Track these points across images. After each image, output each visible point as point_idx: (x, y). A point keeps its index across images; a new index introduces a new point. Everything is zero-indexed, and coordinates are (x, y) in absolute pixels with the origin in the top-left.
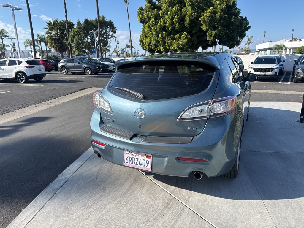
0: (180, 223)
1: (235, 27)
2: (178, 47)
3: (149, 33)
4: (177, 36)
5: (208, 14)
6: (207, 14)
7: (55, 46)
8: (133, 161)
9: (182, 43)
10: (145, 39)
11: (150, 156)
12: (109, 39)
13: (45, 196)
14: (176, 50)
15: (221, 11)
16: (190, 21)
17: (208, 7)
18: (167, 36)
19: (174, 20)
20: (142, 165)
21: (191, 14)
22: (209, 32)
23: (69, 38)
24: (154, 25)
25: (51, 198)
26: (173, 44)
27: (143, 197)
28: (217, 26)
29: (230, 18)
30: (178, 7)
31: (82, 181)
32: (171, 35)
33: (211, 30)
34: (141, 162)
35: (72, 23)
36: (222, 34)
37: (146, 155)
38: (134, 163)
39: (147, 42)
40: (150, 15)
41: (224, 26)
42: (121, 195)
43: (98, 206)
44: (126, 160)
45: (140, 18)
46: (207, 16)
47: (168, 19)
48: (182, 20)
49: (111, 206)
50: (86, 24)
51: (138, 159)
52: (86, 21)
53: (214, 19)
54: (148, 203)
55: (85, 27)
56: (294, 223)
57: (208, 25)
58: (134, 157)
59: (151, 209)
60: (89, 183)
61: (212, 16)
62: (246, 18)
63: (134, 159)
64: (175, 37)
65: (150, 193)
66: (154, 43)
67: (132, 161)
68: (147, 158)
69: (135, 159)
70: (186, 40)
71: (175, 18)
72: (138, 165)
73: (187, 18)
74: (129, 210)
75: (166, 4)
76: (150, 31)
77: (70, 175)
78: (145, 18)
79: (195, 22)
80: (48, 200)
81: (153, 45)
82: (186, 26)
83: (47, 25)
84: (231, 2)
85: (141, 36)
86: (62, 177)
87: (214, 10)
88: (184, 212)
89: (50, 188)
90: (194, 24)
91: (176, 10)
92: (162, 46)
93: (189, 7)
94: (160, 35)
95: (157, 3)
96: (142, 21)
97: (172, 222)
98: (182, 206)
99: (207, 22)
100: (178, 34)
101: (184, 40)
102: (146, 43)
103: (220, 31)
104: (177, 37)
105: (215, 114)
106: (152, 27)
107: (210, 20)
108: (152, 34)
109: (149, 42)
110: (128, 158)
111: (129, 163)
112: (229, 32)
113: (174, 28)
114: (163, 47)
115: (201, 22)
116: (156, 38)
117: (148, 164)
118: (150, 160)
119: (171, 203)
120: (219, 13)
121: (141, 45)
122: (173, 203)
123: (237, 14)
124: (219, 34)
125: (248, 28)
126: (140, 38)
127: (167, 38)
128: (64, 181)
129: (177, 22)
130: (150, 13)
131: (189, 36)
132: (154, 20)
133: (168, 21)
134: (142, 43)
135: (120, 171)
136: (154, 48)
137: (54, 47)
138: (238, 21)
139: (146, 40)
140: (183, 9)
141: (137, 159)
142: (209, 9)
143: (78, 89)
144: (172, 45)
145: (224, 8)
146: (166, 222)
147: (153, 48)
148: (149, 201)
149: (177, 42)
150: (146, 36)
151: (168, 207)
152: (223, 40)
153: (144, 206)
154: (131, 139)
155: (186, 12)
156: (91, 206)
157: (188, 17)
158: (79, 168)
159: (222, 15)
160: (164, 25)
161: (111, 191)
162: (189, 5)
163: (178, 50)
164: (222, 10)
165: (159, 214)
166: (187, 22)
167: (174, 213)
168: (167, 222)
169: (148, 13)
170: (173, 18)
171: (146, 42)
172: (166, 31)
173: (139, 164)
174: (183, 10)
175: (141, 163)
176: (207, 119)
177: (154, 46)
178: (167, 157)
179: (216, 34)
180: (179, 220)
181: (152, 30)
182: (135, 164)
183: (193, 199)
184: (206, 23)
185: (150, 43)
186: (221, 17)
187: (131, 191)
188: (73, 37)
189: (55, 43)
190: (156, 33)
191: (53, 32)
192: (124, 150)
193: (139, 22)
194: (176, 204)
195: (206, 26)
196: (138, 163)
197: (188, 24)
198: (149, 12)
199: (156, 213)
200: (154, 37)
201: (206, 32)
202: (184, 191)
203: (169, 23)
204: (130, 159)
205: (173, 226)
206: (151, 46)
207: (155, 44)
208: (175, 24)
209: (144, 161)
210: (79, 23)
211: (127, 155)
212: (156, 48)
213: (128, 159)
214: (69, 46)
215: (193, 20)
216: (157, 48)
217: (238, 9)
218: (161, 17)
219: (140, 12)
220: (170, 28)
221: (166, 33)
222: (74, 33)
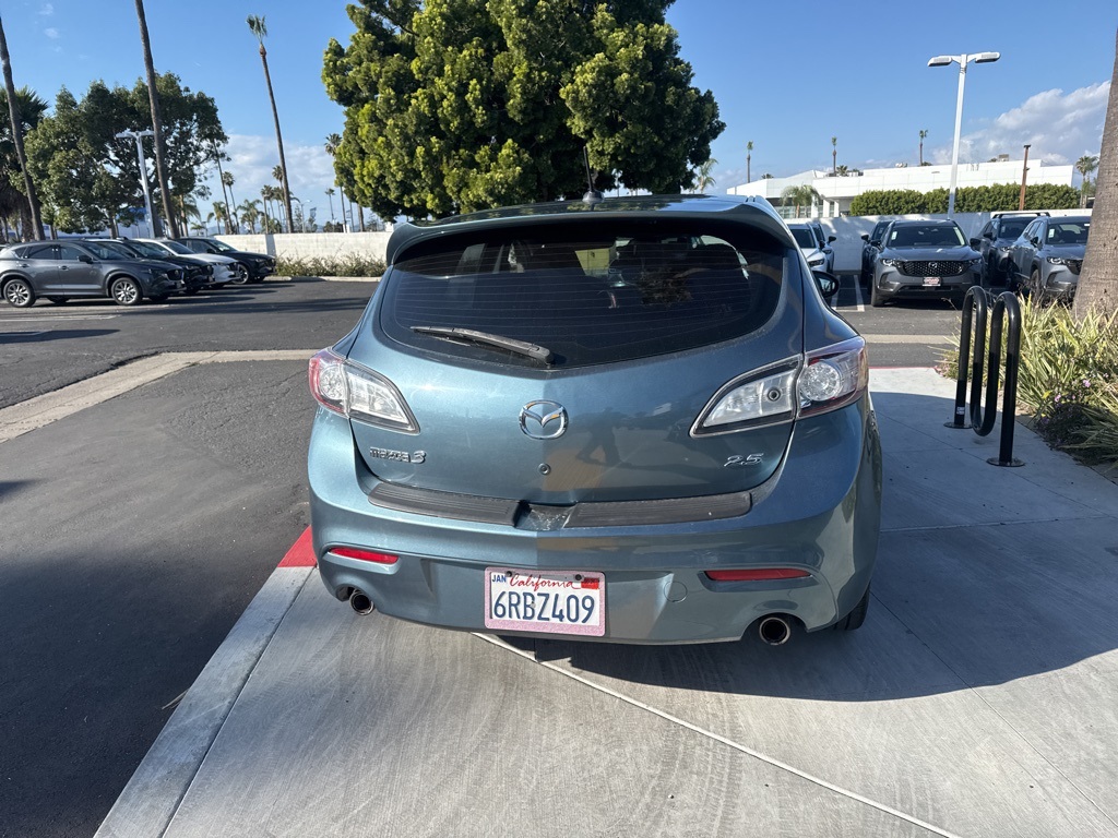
0: (747, 814)
1: (680, 123)
2: (491, 193)
3: (375, 140)
4: (482, 153)
5: (589, 77)
6: (585, 75)
8: (526, 606)
9: (506, 178)
10: (358, 163)
11: (597, 581)
12: (197, 163)
13: (146, 805)
14: (485, 202)
15: (631, 68)
16: (526, 101)
17: (585, 54)
18: (447, 151)
19: (469, 97)
20: (566, 619)
21: (528, 76)
22: (595, 142)
23: (25, 160)
24: (393, 112)
25: (176, 808)
26: (470, 181)
27: (567, 741)
28: (620, 118)
29: (662, 94)
30: (476, 47)
31: (288, 718)
32: (461, 151)
33: (603, 135)
34: (562, 605)
35: (32, 101)
36: (640, 146)
37: (578, 578)
38: (529, 614)
39: (368, 172)
40: (376, 74)
41: (642, 120)
42: (477, 750)
43: (400, 808)
44: (497, 604)
45: (336, 85)
46: (585, 85)
47: (445, 92)
48: (495, 96)
49: (454, 795)
50: (97, 103)
51: (547, 596)
52: (99, 93)
53: (611, 95)
54: (595, 760)
55: (94, 114)
56: (1100, 747)
57: (591, 116)
58: (530, 589)
59: (616, 782)
60: (319, 722)
61: (603, 83)
62: (709, 92)
63: (529, 599)
64: (477, 158)
65: (588, 723)
66: (400, 176)
67: (521, 607)
68: (583, 587)
69: (533, 598)
70: (518, 168)
71: (470, 87)
72: (548, 619)
73: (516, 88)
74: (533, 801)
75: (432, 35)
76: (381, 134)
77: (226, 702)
78: (356, 86)
79: (545, 106)
80: (163, 817)
81: (392, 186)
82: (512, 119)
84: (659, 39)
86: (194, 717)
87: (607, 62)
88: (741, 772)
89: (156, 770)
90: (542, 112)
91: (471, 60)
92: (427, 188)
93: (518, 48)
94: (420, 150)
95: (398, 31)
96: (346, 96)
97: (715, 815)
98: (724, 750)
99: (586, 104)
100: (487, 147)
101: (509, 167)
102: (366, 179)
103: (632, 139)
104: (481, 157)
105: (816, 404)
106: (387, 119)
107: (596, 99)
108: (388, 145)
109: (377, 174)
110: (506, 597)
111: (510, 616)
112: (660, 142)
113: (468, 125)
114: (432, 192)
115: (567, 104)
116: (406, 158)
117: (590, 610)
118: (597, 594)
119: (681, 748)
120: (625, 76)
121: (341, 185)
122: (685, 744)
123: (681, 81)
124: (629, 148)
125: (717, 130)
126: (337, 160)
127: (447, 162)
128: (208, 733)
129: (477, 102)
130: (375, 67)
131: (524, 153)
132: (393, 93)
133: (445, 97)
134: (346, 176)
135: (434, 661)
136: (399, 198)
138: (687, 104)
139: (363, 166)
140: (498, 56)
141: (544, 598)
142: (588, 60)
143: (105, 363)
144: (467, 185)
145: (640, 57)
146: (695, 817)
147: (392, 196)
148: (597, 754)
149: (488, 176)
150: (362, 151)
151: (677, 762)
152: (643, 170)
153: (586, 775)
154: (516, 523)
155: (508, 67)
156: (368, 812)
157: (518, 85)
158: (252, 668)
159: (636, 83)
160: (430, 112)
161: (430, 741)
162: (519, 43)
163: (493, 202)
164: (634, 64)
165: (654, 793)
166: (514, 103)
167: (707, 780)
168: (699, 818)
169: (369, 69)
170: (462, 90)
171: (365, 173)
172: (441, 136)
173: (554, 616)
174: (499, 58)
175: (561, 611)
176: (794, 422)
177: (397, 189)
178: (669, 572)
179: (617, 148)
180: (739, 801)
181: (387, 131)
182: (535, 619)
183: (751, 722)
184: (584, 108)
185: (382, 177)
186: (633, 88)
187: (509, 729)
188: (45, 155)
190: (405, 141)
192: (482, 567)
193: (332, 99)
194: (698, 748)
195: (585, 118)
196: (548, 613)
197: (520, 112)
198: (372, 64)
199: (642, 794)
200: (396, 157)
201: (584, 142)
202: (708, 700)
203: (451, 106)
204: (514, 601)
205: (726, 829)
206: (386, 187)
207: (401, 182)
208: (471, 110)
209: (573, 601)
210: (66, 101)
211: (498, 587)
212: (406, 198)
213: (505, 601)
214: (27, 194)
215: (537, 95)
216: (409, 195)
217: (682, 62)
218: (417, 85)
219: (335, 64)
220: (456, 123)
221: (442, 143)
222: (47, 140)
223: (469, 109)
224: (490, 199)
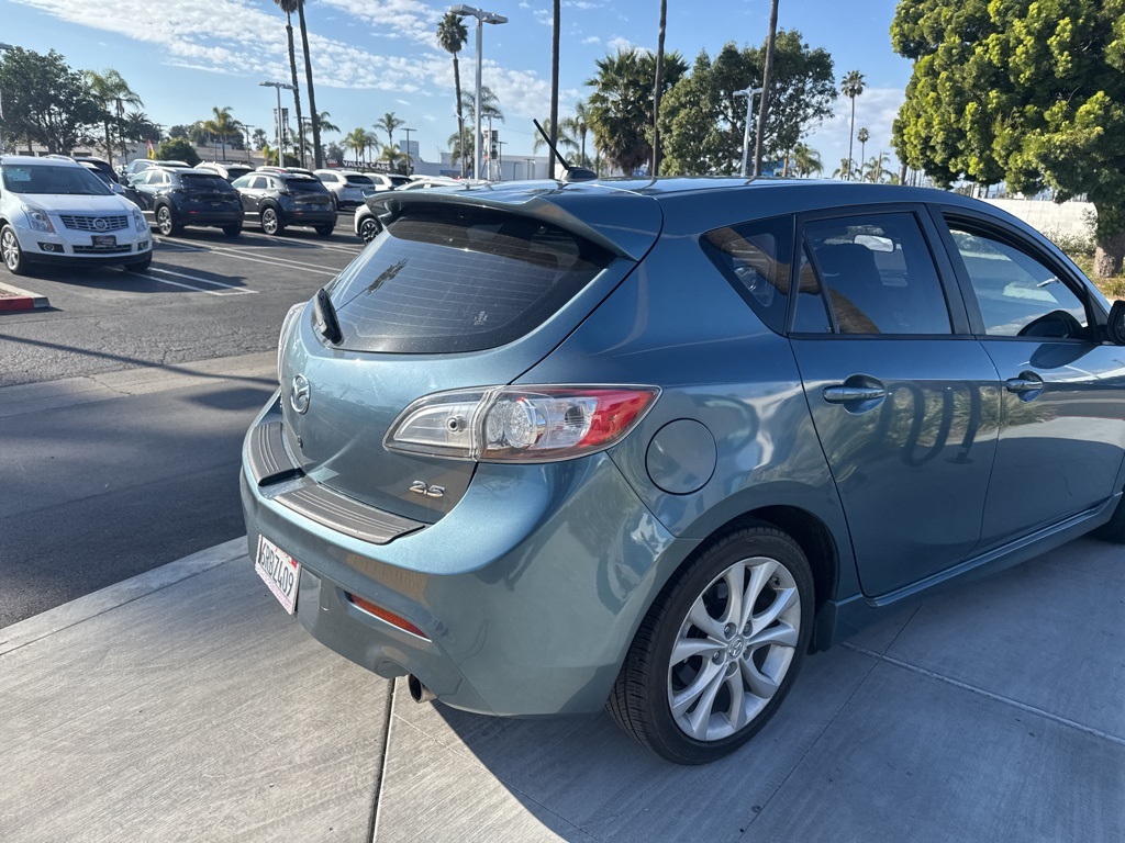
2: (1043, 158)
3: (928, 95)
4: (1055, 109)
7: (611, 144)
9: (1073, 142)
10: (913, 121)
11: (297, 562)
12: (804, 120)
18: (1006, 108)
19: (1053, 41)
20: (282, 586)
23: (658, 116)
24: (952, 63)
26: (1024, 143)
32: (1028, 107)
34: (282, 572)
35: (679, 63)
37: (292, 553)
39: (916, 132)
40: (946, 21)
42: (257, 671)
43: (168, 679)
45: (903, 35)
47: (1022, 37)
49: (197, 692)
50: (724, 63)
52: (730, 55)
54: (290, 726)
55: (720, 74)
59: (269, 750)
64: (1047, 115)
65: (334, 698)
66: (941, 137)
68: (292, 562)
70: (1099, 128)
71: (1059, 28)
76: (933, 89)
78: (922, 37)
80: (97, 612)
81: (938, 148)
82: (1109, 67)
83: (600, 69)
85: (902, 111)
86: (196, 562)
88: (339, 805)
96: (911, 48)
97: (264, 820)
98: (366, 780)
100: (1064, 102)
101: (1087, 127)
102: (913, 139)
104: (1054, 114)
108: (938, 101)
109: (923, 135)
113: (1044, 76)
114: (980, 156)
116: (953, 116)
117: (291, 586)
118: (295, 573)
121: (896, 145)
126: (898, 118)
127: (1003, 121)
128: (187, 575)
129: (1062, 46)
130: (947, 12)
131: (1116, 109)
132: (958, 41)
133: (1020, 42)
136: (945, 161)
137: (606, 147)
139: (915, 125)
144: (1018, 149)
146: (254, 811)
148: (298, 723)
151: (322, 765)
153: (267, 732)
156: (155, 671)
160: (1000, 60)
161: (252, 648)
165: (269, 775)
167: (309, 793)
168: (256, 813)
170: (1049, 28)
172: (1004, 89)
173: (278, 580)
175: (281, 578)
177: (943, 150)
180: (294, 824)
181: (939, 85)
183: (429, 777)
185: (928, 138)
187: (296, 669)
188: (673, 112)
189: (613, 133)
190: (955, 96)
191: (614, 96)
193: (895, 51)
194: (355, 766)
196: (276, 576)
198: (945, 9)
199: (264, 769)
200: (943, 115)
203: (1027, 52)
206: (933, 149)
208: (1053, 57)
210: (703, 62)
212: (953, 161)
214: (654, 147)
216: (956, 158)
218: (994, 28)
219: (908, 11)
220: (1028, 73)
221: (1004, 97)
222: (678, 99)
223: (1051, 55)
224: (1042, 166)
